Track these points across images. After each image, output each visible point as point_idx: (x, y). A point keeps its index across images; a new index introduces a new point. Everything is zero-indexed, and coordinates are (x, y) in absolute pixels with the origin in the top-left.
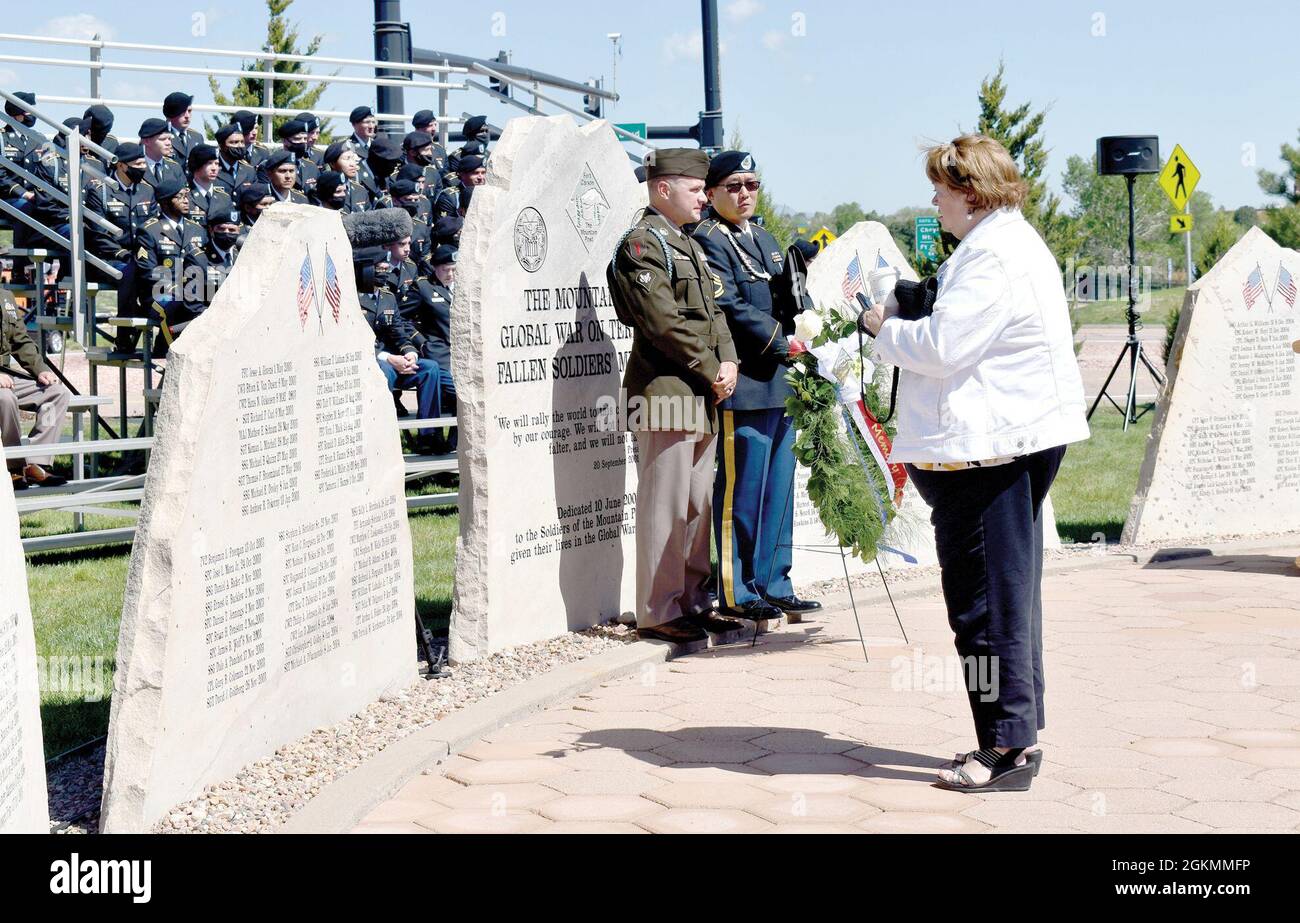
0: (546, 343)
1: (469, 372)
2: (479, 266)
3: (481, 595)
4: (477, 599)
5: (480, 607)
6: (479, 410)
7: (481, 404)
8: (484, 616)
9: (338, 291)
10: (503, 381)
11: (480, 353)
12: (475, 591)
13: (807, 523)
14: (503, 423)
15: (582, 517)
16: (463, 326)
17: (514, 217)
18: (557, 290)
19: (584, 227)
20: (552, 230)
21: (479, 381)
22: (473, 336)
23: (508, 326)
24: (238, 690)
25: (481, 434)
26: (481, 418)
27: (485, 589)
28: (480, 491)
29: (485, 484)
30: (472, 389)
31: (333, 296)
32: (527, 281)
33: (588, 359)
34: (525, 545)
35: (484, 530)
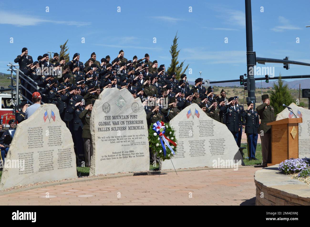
0: (110, 125)
1: (93, 129)
2: (94, 112)
3: (94, 165)
4: (94, 166)
5: (94, 167)
6: (94, 136)
7: (94, 135)
8: (94, 169)
9: (55, 117)
10: (99, 131)
11: (94, 126)
12: (93, 165)
13: (178, 158)
14: (99, 138)
15: (118, 154)
16: (91, 122)
17: (103, 104)
18: (113, 116)
19: (120, 106)
20: (111, 107)
21: (94, 131)
22: (93, 124)
23: (100, 122)
24: (26, 173)
25: (94, 139)
26: (94, 137)
27: (95, 164)
28: (94, 148)
29: (95, 147)
30: (93, 132)
31: (54, 117)
32: (105, 115)
33: (120, 128)
34: (104, 158)
35: (95, 155)
